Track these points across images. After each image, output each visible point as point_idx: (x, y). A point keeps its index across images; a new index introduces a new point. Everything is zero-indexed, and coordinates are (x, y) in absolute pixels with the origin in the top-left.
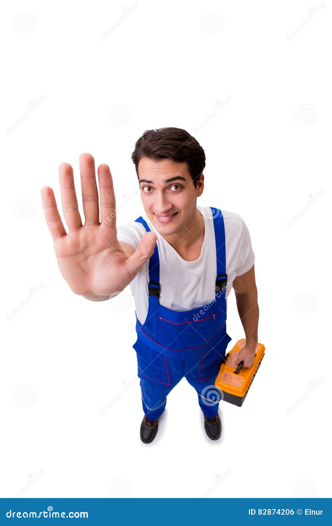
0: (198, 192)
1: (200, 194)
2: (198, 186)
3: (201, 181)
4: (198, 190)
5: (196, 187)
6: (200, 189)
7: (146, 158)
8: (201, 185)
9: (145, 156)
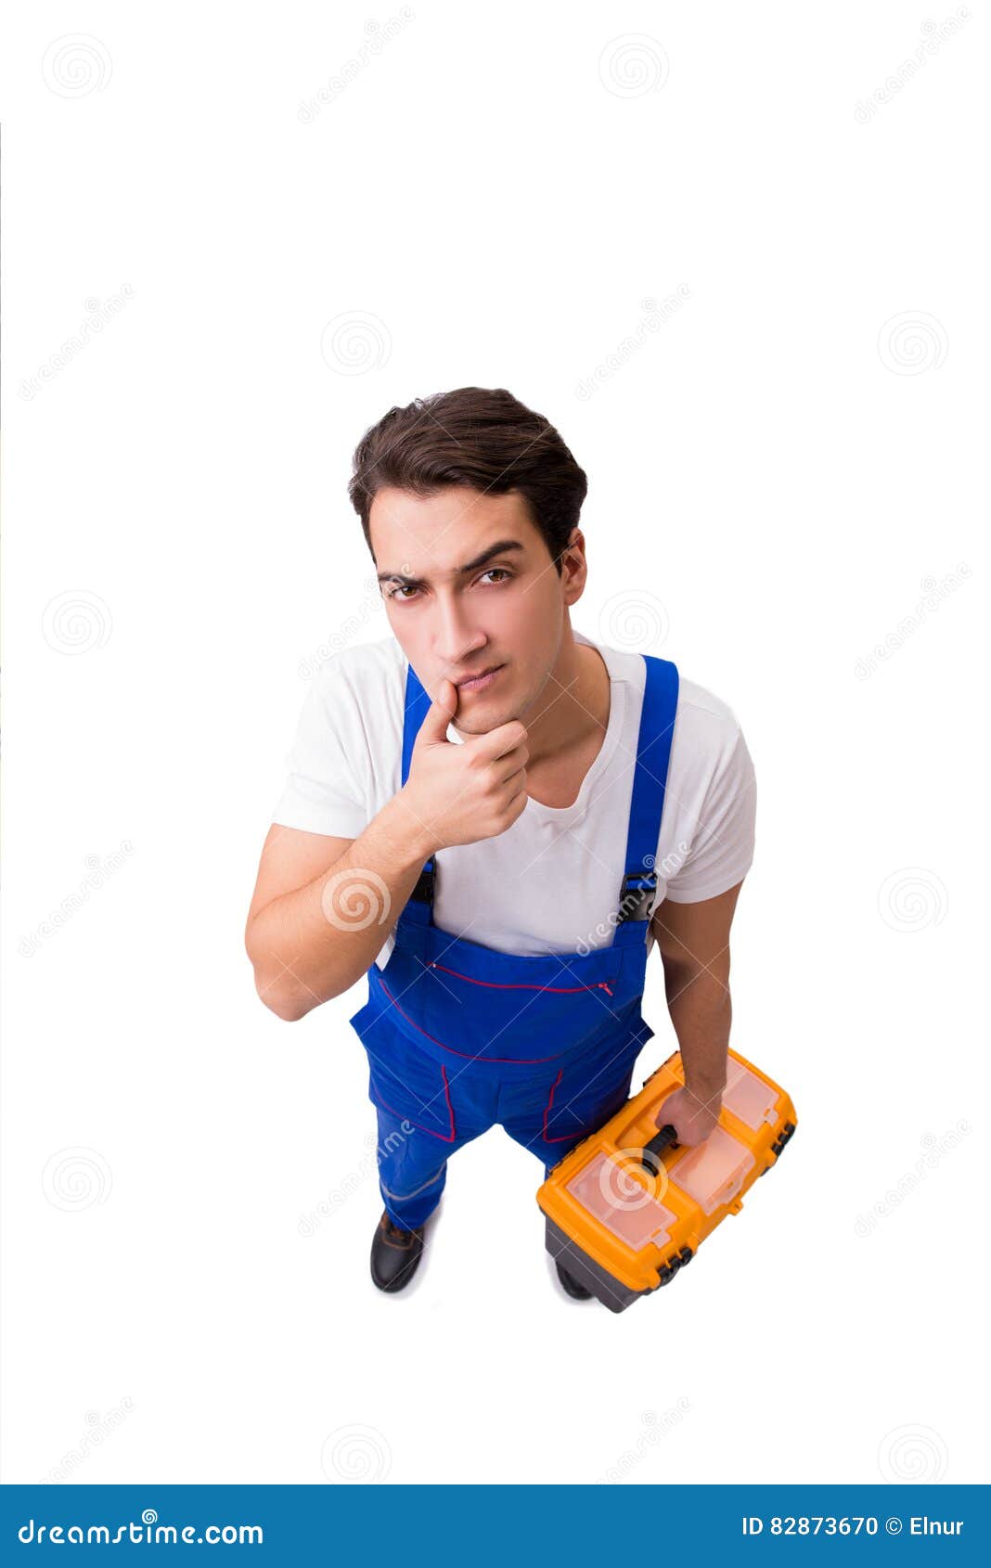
0: (569, 588)
1: (574, 594)
2: (566, 569)
3: (574, 552)
4: (568, 582)
5: (560, 571)
6: (575, 577)
7: (389, 489)
8: (576, 566)
9: (388, 486)
